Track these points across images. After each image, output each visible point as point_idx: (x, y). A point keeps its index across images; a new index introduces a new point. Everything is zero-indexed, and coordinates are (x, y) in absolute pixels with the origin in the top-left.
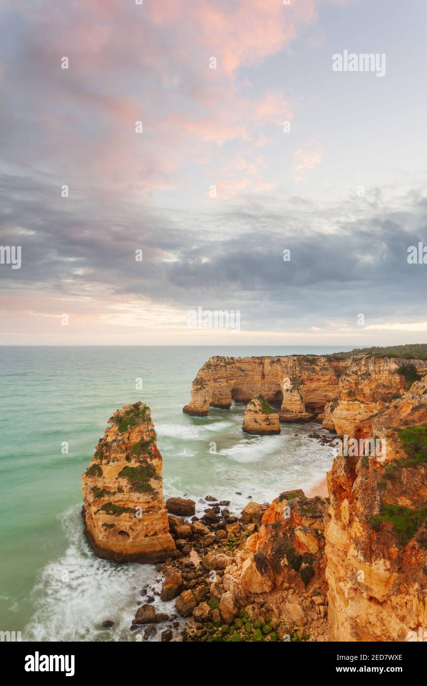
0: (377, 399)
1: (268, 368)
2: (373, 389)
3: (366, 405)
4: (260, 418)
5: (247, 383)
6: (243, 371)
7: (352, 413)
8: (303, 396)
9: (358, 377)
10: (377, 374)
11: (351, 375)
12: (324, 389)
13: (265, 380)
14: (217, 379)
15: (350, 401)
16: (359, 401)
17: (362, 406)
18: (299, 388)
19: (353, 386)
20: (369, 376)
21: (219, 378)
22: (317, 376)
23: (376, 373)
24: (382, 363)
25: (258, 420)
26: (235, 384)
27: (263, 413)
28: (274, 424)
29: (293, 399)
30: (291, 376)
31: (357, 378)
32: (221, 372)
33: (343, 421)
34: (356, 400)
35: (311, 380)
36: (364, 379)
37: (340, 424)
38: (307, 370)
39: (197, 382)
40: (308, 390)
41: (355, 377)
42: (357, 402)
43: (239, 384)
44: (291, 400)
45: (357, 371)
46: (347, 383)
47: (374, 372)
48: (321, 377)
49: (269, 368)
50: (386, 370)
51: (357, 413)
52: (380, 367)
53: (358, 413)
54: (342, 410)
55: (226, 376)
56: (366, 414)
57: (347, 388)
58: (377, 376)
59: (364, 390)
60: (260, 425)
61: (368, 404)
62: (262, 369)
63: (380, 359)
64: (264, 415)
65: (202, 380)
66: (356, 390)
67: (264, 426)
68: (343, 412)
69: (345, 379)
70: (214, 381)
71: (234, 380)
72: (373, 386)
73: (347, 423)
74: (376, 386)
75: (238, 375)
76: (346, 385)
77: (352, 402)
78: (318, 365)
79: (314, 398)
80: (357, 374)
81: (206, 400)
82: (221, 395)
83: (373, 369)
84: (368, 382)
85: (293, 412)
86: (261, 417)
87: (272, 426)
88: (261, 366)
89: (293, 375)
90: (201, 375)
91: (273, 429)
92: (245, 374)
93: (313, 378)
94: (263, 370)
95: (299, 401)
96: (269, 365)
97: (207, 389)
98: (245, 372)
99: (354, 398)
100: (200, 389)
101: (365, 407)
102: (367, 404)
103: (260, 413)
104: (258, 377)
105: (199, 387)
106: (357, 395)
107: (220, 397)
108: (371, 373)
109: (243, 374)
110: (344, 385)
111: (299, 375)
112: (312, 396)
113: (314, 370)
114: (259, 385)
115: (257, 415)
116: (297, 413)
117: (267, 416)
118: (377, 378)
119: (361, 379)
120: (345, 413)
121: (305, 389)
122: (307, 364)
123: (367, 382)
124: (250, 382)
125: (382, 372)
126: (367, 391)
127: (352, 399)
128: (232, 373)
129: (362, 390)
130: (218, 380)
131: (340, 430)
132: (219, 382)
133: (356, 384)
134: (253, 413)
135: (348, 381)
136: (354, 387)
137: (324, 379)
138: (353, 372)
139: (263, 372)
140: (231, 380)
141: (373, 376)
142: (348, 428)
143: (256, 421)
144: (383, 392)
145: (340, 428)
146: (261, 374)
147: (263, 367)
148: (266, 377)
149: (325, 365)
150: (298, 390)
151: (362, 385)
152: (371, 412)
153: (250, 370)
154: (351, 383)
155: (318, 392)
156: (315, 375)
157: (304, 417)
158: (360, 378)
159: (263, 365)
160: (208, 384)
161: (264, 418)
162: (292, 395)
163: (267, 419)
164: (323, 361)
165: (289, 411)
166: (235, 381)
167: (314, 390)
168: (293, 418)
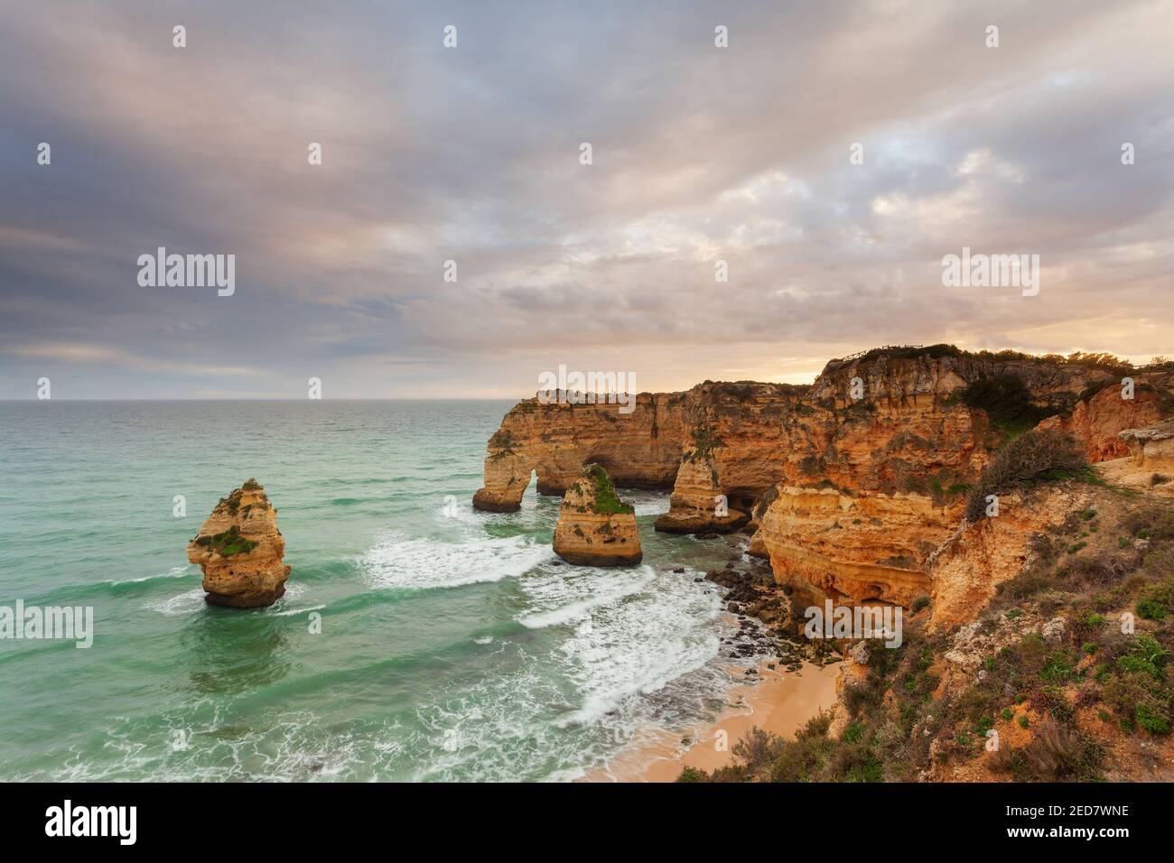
0: (896, 483)
1: (663, 415)
2: (880, 450)
3: (856, 501)
4: (590, 524)
5: (622, 445)
6: (614, 420)
7: (813, 522)
8: (719, 473)
9: (835, 415)
10: (896, 406)
11: (813, 411)
12: (772, 457)
13: (658, 439)
14: (549, 436)
15: (809, 486)
16: (835, 487)
17: (846, 502)
18: (710, 453)
19: (821, 442)
20: (868, 413)
21: (555, 433)
22: (754, 428)
23: (892, 404)
24: (910, 371)
25: (584, 530)
26: (595, 446)
27: (596, 512)
28: (624, 541)
29: (697, 480)
30: (695, 428)
31: (833, 420)
32: (560, 422)
33: (790, 544)
34: (827, 483)
35: (742, 435)
36: (852, 420)
37: (781, 552)
38: (732, 412)
39: (498, 441)
40: (734, 460)
41: (824, 416)
42: (829, 491)
43: (606, 446)
44: (691, 482)
45: (832, 400)
46: (802, 435)
47: (886, 401)
48: (762, 429)
49: (666, 415)
50: (924, 393)
51: (830, 523)
52: (904, 383)
53: (832, 523)
54: (785, 511)
55: (573, 429)
56: (857, 527)
57: (800, 449)
58: (894, 411)
59: (854, 455)
60: (589, 541)
61: (864, 497)
62: (651, 416)
63: (907, 361)
64: (598, 518)
65: (509, 437)
66: (826, 454)
67: (598, 545)
68: (789, 518)
69: (795, 422)
70: (543, 439)
71: (594, 438)
72: (883, 442)
73: (801, 551)
74: (891, 444)
75: (601, 429)
76: (800, 440)
77: (814, 491)
78: (756, 403)
79: (744, 477)
80: (831, 408)
81: (513, 480)
82: (561, 469)
83: (884, 392)
84: (865, 431)
85: (696, 508)
86: (591, 521)
87: (618, 545)
88: (651, 410)
89: (700, 425)
90: (508, 426)
91: (621, 553)
92: (618, 427)
93: (746, 433)
94: (655, 418)
95: (708, 482)
96: (665, 408)
97: (520, 455)
98: (618, 423)
99: (822, 479)
100: (503, 455)
101: (854, 505)
102: (860, 496)
103: (590, 512)
104: (644, 434)
105: (502, 450)
106: (832, 470)
107: (557, 472)
108: (877, 404)
109: (612, 427)
110: (792, 439)
111: (712, 424)
112: (742, 473)
113: (747, 414)
114: (647, 450)
115: (584, 518)
116: (704, 512)
117: (606, 519)
118: (893, 418)
119: (844, 423)
120: (793, 520)
121: (724, 456)
122: (732, 401)
123: (861, 429)
124: (628, 444)
125: (911, 400)
126: (863, 457)
127: (815, 481)
128: (587, 424)
129: (847, 455)
130: (553, 439)
131: (784, 569)
132: (555, 441)
133: (830, 437)
134: (574, 511)
135: (804, 427)
136: (824, 444)
137: (770, 435)
138: (821, 403)
139: (655, 424)
140: (585, 438)
141: (883, 412)
142: (803, 567)
143: (579, 533)
144: (914, 461)
145: (783, 562)
146: (650, 427)
147: (655, 414)
148: (660, 433)
149: (773, 401)
150: (708, 457)
151: (848, 441)
152: (874, 521)
153: (629, 420)
154: (814, 434)
155: (756, 464)
156: (749, 424)
157: (717, 521)
158: (841, 419)
159: (655, 409)
160: (521, 445)
161: (598, 526)
162: (694, 470)
163: (606, 528)
164: (769, 392)
165: (689, 507)
166: (596, 440)
167: (749, 459)
168: (691, 523)
